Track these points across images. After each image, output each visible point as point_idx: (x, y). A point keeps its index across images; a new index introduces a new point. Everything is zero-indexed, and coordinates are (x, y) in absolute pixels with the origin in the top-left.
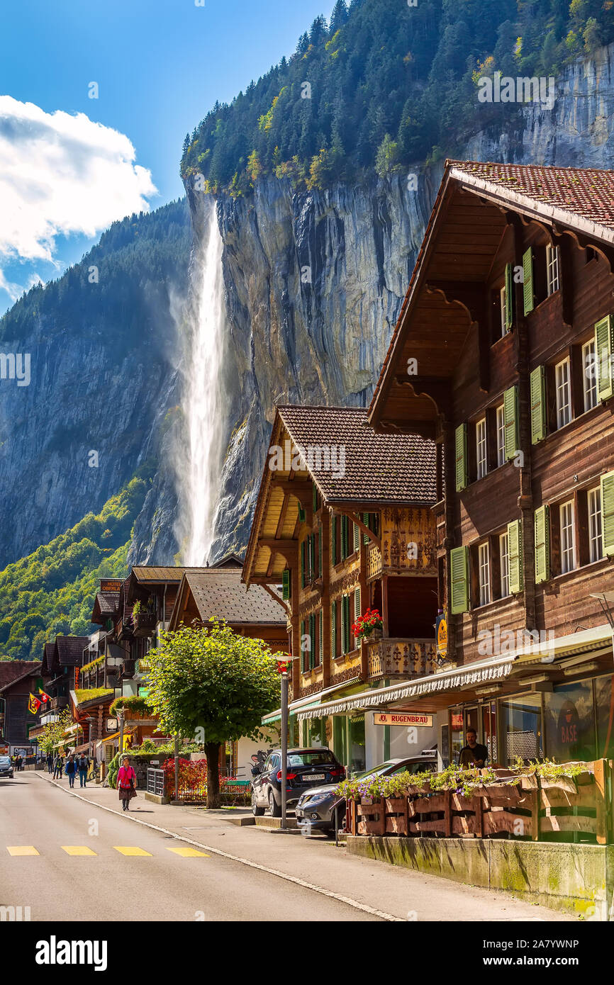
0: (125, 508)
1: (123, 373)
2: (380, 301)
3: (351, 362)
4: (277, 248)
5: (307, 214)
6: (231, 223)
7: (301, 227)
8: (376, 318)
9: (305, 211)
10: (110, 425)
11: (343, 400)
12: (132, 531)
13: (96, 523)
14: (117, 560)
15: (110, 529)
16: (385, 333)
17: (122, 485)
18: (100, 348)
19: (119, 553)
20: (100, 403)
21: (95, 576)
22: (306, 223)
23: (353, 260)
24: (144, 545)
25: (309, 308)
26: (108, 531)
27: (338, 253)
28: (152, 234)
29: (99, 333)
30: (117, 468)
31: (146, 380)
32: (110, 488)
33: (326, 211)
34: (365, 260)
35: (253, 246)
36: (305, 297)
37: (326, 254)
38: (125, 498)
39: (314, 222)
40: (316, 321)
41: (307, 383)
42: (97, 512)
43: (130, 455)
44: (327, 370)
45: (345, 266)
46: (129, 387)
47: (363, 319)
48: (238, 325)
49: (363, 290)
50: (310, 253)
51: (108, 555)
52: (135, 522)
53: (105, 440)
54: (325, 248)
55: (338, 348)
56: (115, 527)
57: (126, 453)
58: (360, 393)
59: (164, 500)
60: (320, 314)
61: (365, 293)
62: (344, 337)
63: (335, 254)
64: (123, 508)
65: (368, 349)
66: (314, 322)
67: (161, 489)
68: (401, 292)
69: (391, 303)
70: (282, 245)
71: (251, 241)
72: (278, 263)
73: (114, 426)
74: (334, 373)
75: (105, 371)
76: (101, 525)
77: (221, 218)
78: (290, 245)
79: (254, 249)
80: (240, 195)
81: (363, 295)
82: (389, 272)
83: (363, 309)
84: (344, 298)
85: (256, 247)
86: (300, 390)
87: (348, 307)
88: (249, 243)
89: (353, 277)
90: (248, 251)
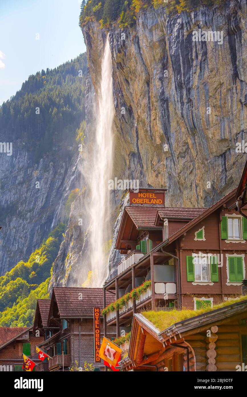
0: (45, 257)
1: (40, 169)
2: (235, 88)
3: (214, 134)
4: (155, 59)
5: (178, 30)
6: (120, 46)
7: (174, 40)
8: (232, 101)
9: (176, 29)
10: (33, 203)
11: (209, 161)
12: (51, 270)
13: (25, 268)
14: (40, 291)
15: (35, 272)
17: (41, 242)
18: (24, 153)
19: (41, 287)
20: (25, 189)
21: (27, 302)
22: (178, 37)
23: (213, 60)
24: (61, 279)
25: (181, 97)
26: (33, 272)
27: (202, 56)
28: (55, 82)
29: (24, 144)
30: (38, 232)
31: (55, 173)
32: (33, 245)
33: (192, 27)
34: (223, 60)
35: (136, 61)
36: (178, 90)
37: (193, 57)
38: (44, 251)
39: (183, 36)
40: (187, 105)
41: (180, 153)
42: (26, 260)
43: (46, 223)
44: (196, 141)
45: (208, 65)
46: (44, 177)
47: (223, 102)
48: (125, 121)
49: (222, 82)
50: (181, 58)
51: (34, 288)
52: (53, 264)
53: (29, 214)
54: (192, 54)
55: (204, 124)
56: (38, 269)
57: (43, 222)
58: (221, 155)
59: (73, 248)
60: (190, 101)
61: (223, 83)
63: (200, 57)
64: (43, 257)
65: (226, 124)
66: (186, 106)
67: (71, 240)
70: (158, 57)
71: (135, 58)
72: (155, 70)
73: (35, 204)
74: (202, 143)
75: (28, 168)
76: (28, 269)
77: (113, 44)
78: (164, 57)
79: (137, 63)
80: (127, 27)
81: (221, 84)
82: (241, 67)
83: (222, 95)
84: (207, 88)
85: (138, 62)
86: (174, 159)
87: (210, 94)
88: (133, 59)
89: (214, 73)
90: (133, 65)
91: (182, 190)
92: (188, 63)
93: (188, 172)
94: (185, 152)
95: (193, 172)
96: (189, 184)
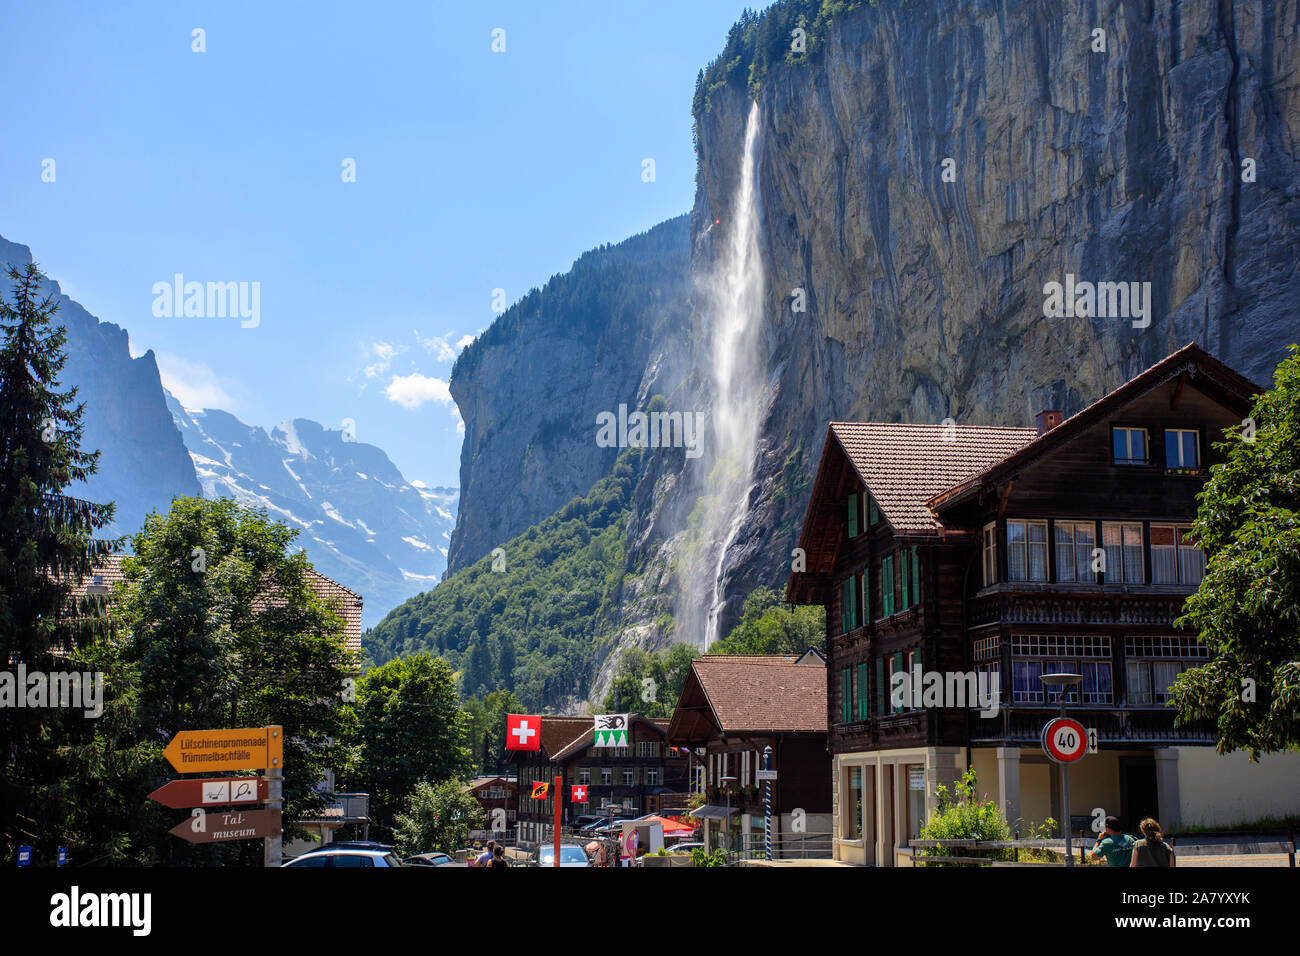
2: (1041, 124)
3: (991, 215)
4: (860, 108)
8: (1033, 148)
11: (976, 267)
13: (583, 505)
15: (598, 511)
16: (1049, 166)
23: (998, 76)
27: (974, 73)
34: (1018, 72)
35: (819, 121)
37: (954, 77)
39: (935, 39)
42: (583, 495)
44: (952, 232)
45: (985, 86)
47: (1014, 153)
49: (1014, 114)
54: (951, 71)
55: (972, 200)
58: (1003, 254)
59: (668, 466)
61: (1016, 118)
62: (982, 181)
63: (968, 75)
65: (1019, 193)
68: (1077, 105)
69: (1059, 124)
70: (867, 103)
71: (817, 117)
74: (964, 234)
76: (588, 507)
79: (819, 126)
81: (1012, 121)
82: (1057, 81)
83: (1013, 140)
84: (982, 129)
85: (823, 123)
86: (893, 278)
87: (989, 140)
88: (813, 118)
89: (996, 100)
90: (811, 131)
91: (904, 332)
92: (943, 91)
93: (923, 297)
94: (918, 263)
95: (933, 296)
96: (921, 320)
